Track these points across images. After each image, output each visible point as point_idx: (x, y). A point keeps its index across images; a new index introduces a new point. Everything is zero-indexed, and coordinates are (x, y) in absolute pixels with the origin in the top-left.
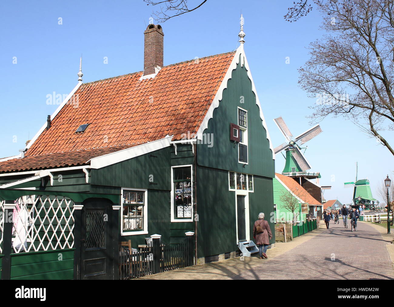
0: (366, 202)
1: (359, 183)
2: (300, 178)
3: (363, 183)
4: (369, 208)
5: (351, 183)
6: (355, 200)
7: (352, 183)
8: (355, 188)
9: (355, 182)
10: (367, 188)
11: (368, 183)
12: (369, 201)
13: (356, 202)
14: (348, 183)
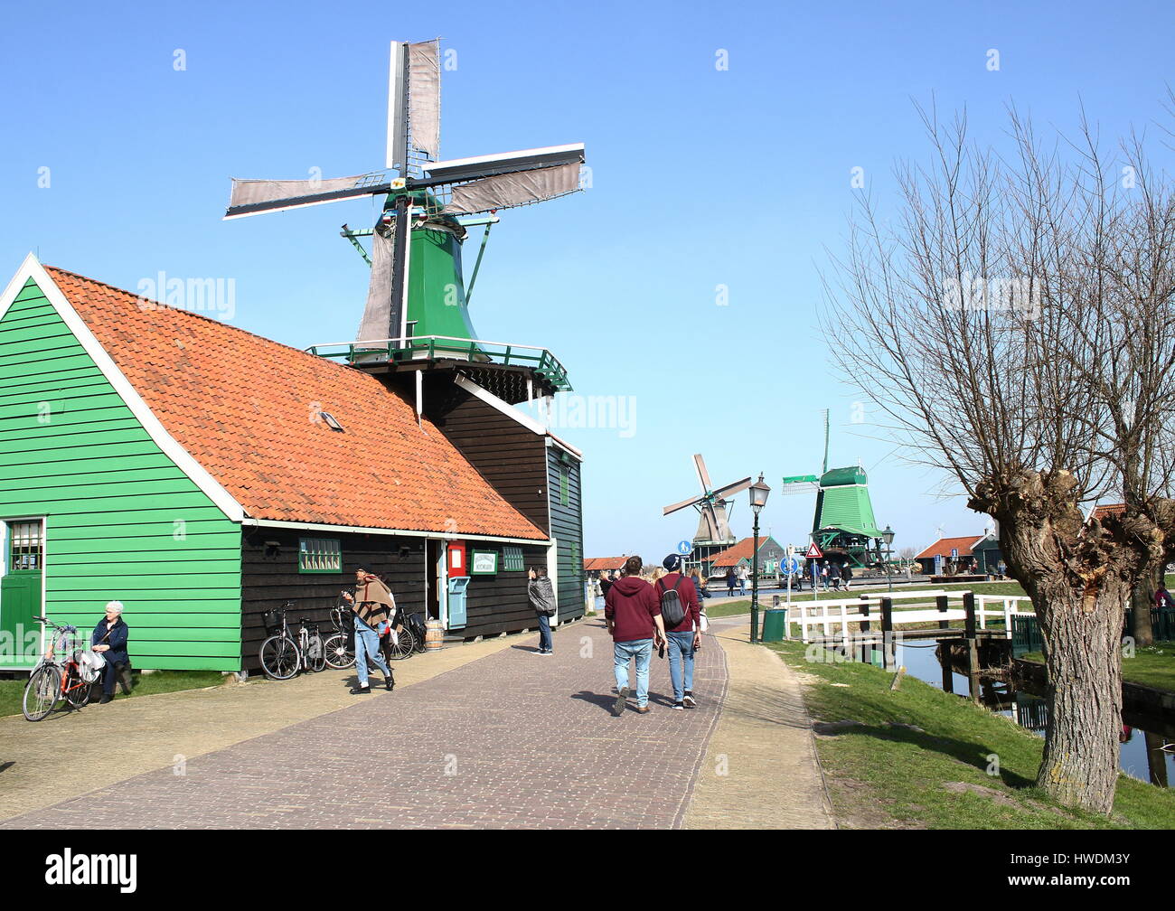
0: (854, 542)
1: (832, 478)
2: (419, 375)
3: (845, 477)
4: (862, 561)
5: (807, 477)
6: (818, 534)
7: (812, 479)
8: (821, 495)
9: (819, 475)
10: (859, 495)
11: (863, 480)
12: (863, 539)
13: (821, 540)
14: (796, 480)
